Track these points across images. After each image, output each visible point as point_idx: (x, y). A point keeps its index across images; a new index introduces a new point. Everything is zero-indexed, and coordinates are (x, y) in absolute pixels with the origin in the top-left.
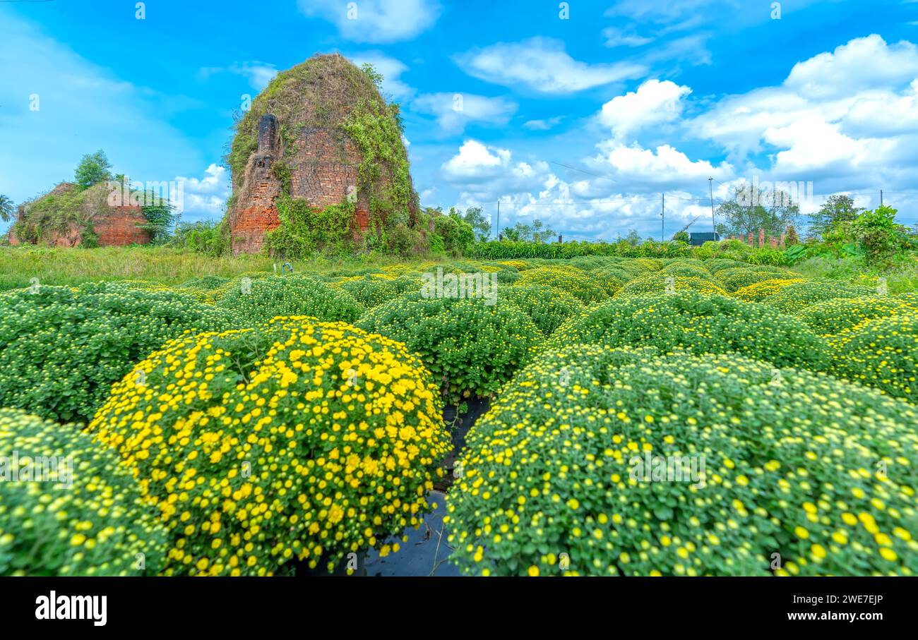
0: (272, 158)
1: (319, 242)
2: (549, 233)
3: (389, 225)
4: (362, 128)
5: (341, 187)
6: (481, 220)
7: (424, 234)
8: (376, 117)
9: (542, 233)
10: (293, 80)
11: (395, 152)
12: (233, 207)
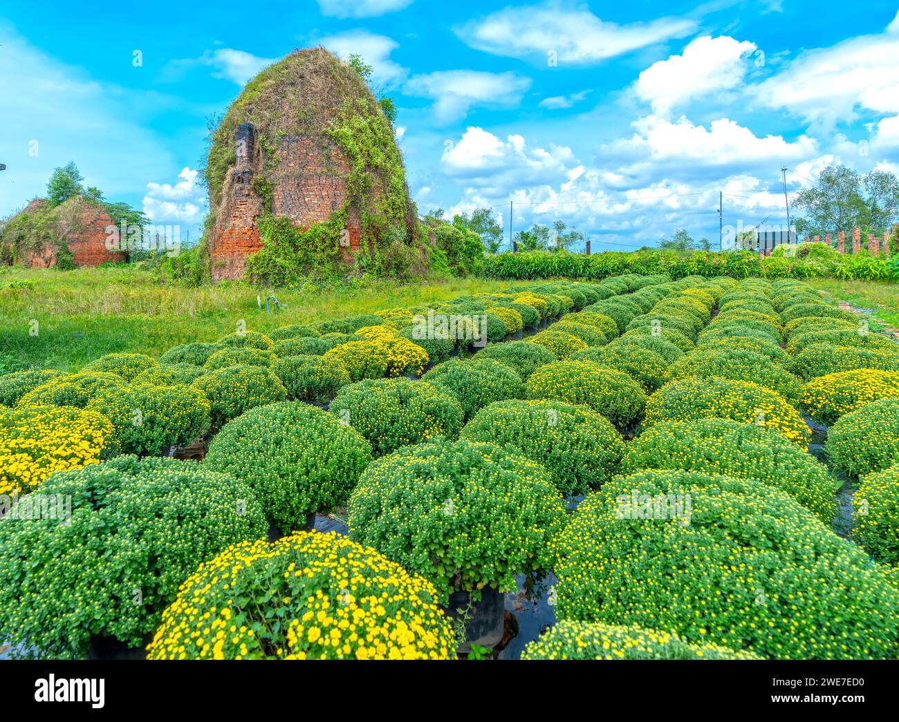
0: (251, 173)
1: (305, 265)
2: (574, 236)
3: (383, 243)
4: (350, 133)
5: (327, 202)
6: (491, 223)
7: (424, 251)
8: (365, 118)
9: (565, 236)
10: (271, 81)
11: (389, 157)
12: (211, 228)
